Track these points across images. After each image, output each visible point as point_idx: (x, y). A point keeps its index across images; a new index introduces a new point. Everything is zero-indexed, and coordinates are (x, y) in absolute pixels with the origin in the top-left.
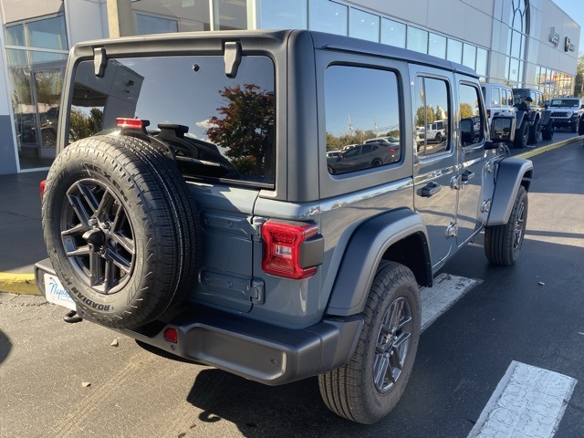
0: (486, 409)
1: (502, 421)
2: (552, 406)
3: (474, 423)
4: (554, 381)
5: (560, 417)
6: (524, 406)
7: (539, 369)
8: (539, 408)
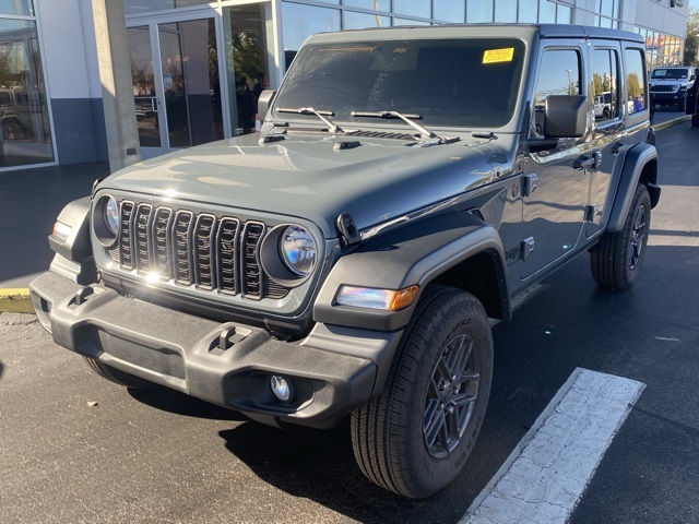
0: (542, 415)
1: (559, 426)
2: (614, 410)
3: (528, 429)
4: (621, 386)
5: (623, 421)
6: (584, 411)
7: (606, 375)
8: (600, 412)
